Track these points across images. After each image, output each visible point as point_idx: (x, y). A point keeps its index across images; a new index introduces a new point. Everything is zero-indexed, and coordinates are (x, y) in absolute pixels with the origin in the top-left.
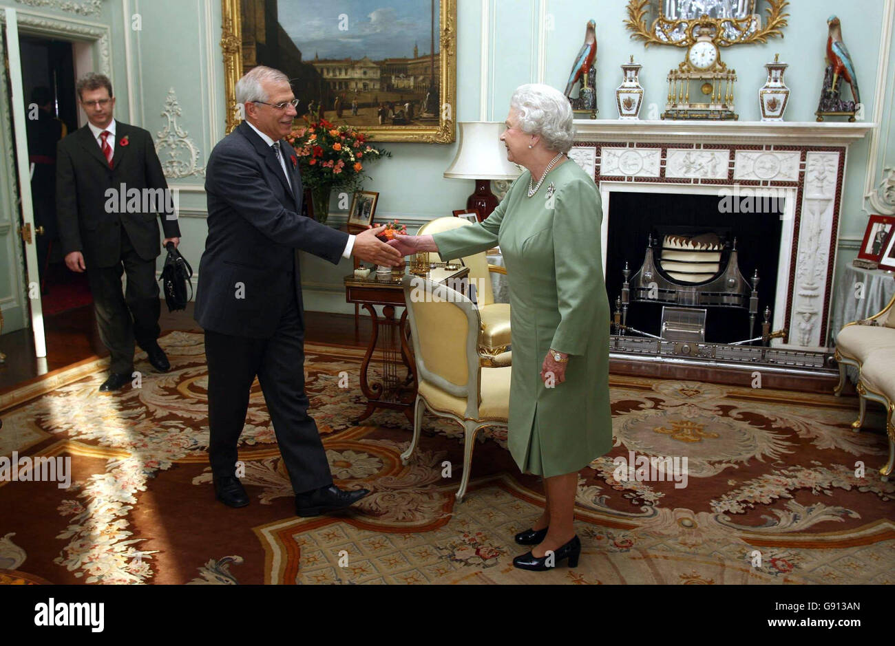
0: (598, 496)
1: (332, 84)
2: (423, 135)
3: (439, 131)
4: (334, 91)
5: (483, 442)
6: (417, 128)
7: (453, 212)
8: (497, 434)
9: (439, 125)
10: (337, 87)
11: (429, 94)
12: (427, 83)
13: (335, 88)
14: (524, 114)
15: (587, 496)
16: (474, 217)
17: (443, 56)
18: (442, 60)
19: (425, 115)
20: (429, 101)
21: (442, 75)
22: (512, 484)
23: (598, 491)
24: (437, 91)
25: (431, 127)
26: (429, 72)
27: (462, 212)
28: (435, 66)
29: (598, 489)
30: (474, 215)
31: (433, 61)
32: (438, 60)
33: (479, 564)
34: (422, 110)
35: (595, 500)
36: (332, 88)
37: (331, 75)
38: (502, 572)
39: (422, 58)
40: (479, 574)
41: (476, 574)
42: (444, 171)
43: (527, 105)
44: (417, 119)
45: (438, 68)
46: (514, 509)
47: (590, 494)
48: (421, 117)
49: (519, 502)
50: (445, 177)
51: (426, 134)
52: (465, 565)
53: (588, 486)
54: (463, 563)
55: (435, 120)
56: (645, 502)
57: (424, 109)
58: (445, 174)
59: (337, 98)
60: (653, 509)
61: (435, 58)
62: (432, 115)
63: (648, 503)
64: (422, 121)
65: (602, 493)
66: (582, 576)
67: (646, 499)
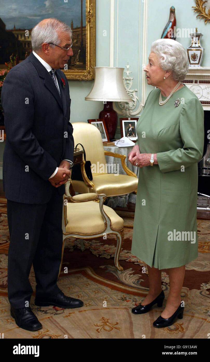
0: (138, 280)
1: (23, 44)
2: (76, 76)
3: (85, 73)
4: (25, 48)
5: (83, 251)
6: (73, 71)
7: (88, 120)
8: (93, 247)
9: (85, 69)
10: (27, 46)
11: (80, 50)
12: (78, 44)
13: (25, 46)
14: (163, 59)
15: (131, 280)
16: (101, 124)
17: (87, 28)
18: (87, 31)
19: (78, 63)
20: (80, 55)
21: (87, 39)
22: (90, 273)
23: (139, 277)
24: (85, 49)
25: (81, 71)
26: (80, 37)
27: (94, 120)
28: (83, 34)
29: (138, 276)
30: (102, 122)
31: (82, 31)
32: (85, 30)
33: (53, 313)
34: (76, 60)
35: (134, 282)
36: (24, 46)
37: (23, 38)
38: (64, 317)
39: (76, 29)
40: (51, 318)
41: (49, 318)
42: (85, 96)
43: (165, 53)
44: (73, 66)
45: (85, 35)
46: (85, 285)
47: (133, 279)
48: (75, 65)
49: (90, 282)
50: (85, 100)
51: (78, 75)
52: (44, 313)
53: (134, 275)
54: (44, 312)
55: (83, 67)
56: (163, 284)
57: (77, 60)
58: (86, 98)
59: (27, 52)
60: (166, 287)
61: (83, 29)
62: (81, 63)
63: (165, 284)
64: (76, 67)
65: (140, 278)
66: (109, 320)
67: (164, 282)
